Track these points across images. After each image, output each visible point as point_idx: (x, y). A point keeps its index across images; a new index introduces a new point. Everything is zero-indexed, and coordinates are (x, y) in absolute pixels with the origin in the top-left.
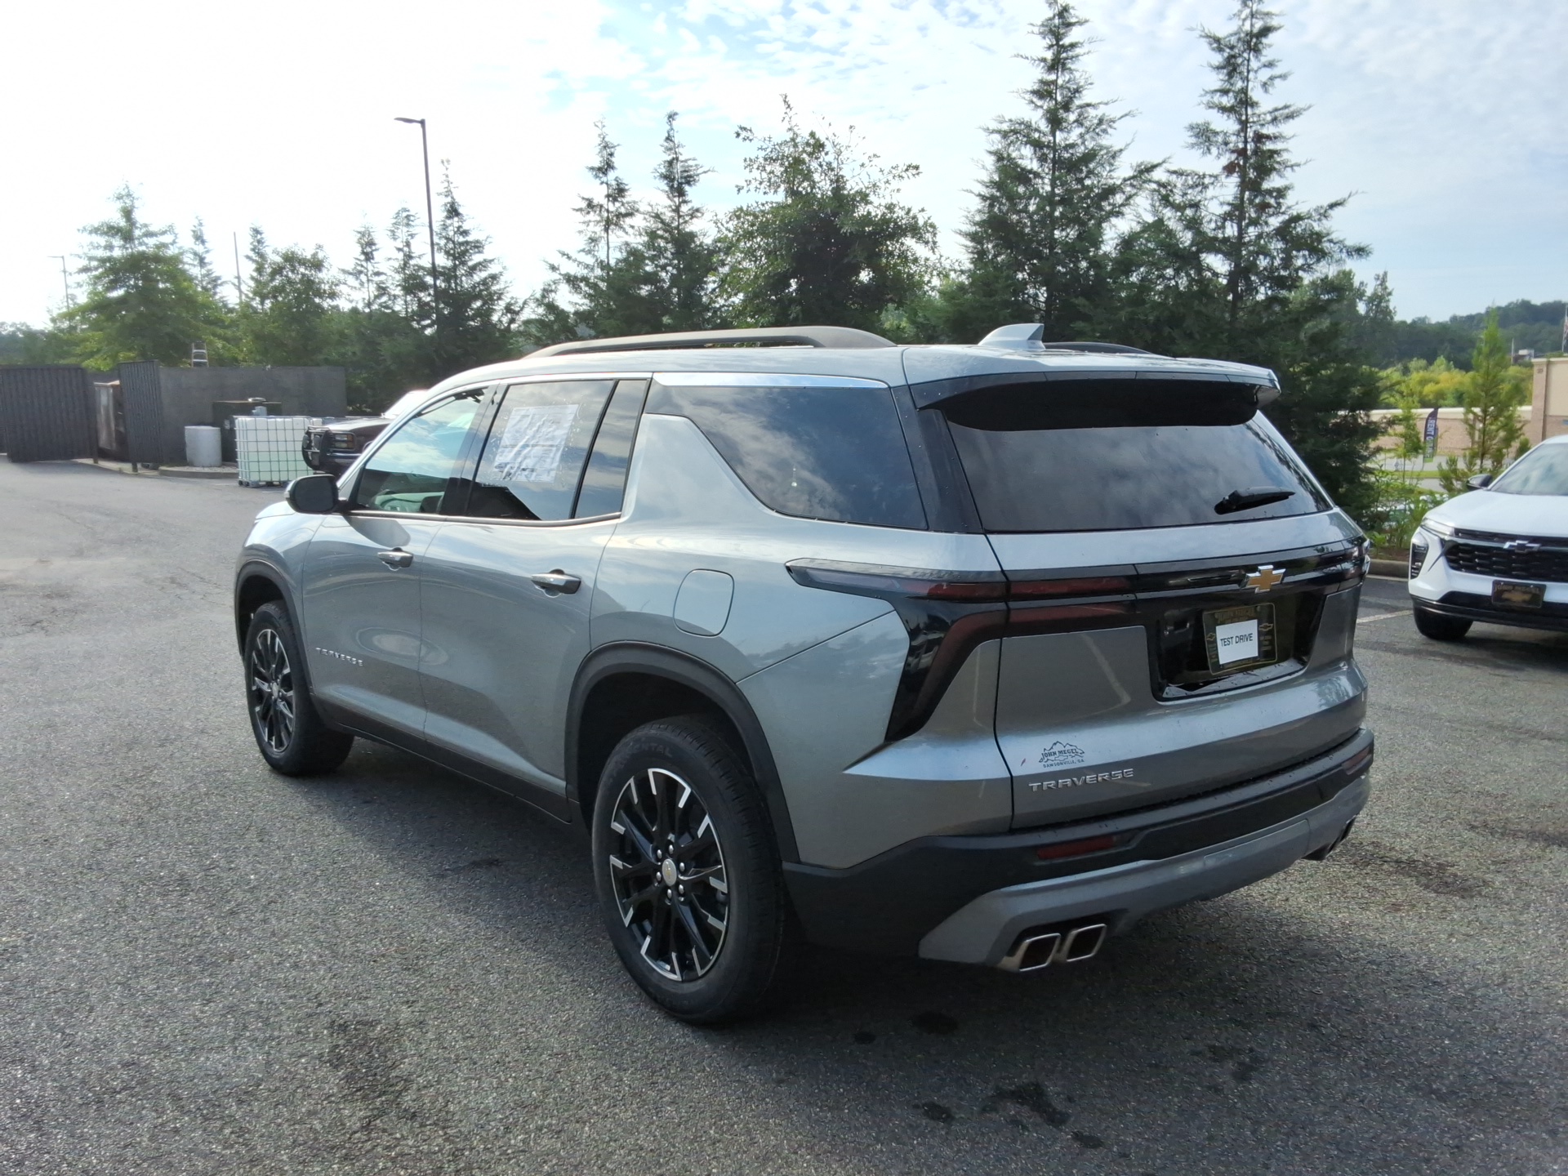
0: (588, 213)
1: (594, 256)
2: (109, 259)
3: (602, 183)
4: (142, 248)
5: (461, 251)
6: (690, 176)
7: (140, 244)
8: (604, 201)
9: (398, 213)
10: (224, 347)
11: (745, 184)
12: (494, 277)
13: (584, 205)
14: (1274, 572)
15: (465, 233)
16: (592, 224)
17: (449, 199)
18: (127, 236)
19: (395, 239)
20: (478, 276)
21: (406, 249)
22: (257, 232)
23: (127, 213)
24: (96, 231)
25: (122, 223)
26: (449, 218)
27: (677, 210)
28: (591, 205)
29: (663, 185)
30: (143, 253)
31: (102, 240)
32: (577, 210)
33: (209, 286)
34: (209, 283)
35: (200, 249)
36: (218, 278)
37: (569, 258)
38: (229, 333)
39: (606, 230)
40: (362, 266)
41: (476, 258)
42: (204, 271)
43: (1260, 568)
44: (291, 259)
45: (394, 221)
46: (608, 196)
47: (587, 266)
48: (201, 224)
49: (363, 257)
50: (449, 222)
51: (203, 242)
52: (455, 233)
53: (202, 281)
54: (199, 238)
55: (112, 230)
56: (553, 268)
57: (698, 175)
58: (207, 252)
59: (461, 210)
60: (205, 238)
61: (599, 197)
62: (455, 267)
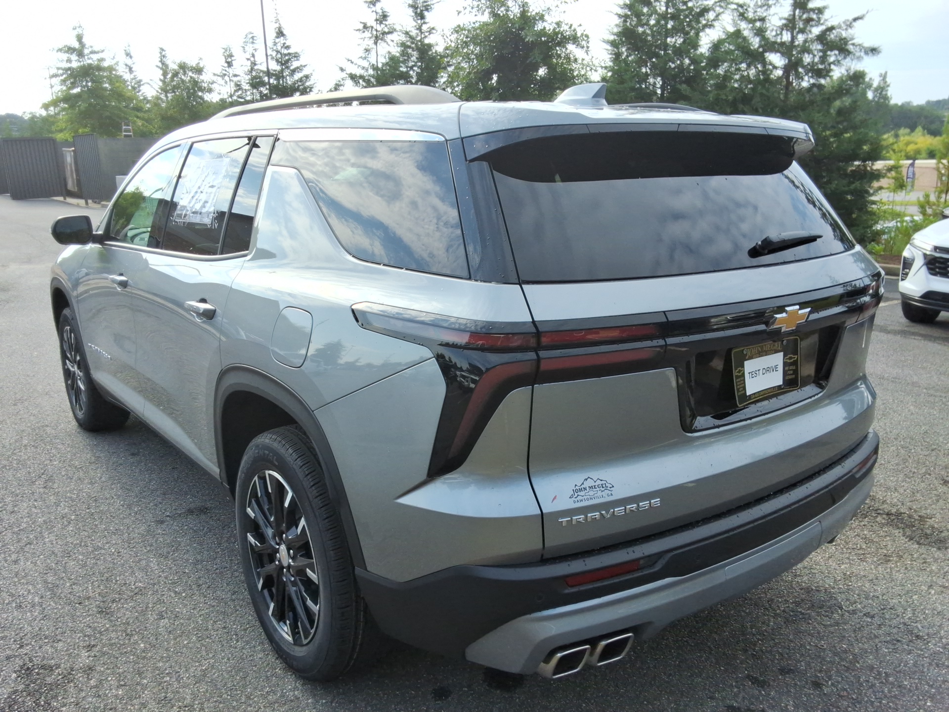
0: (364, 32)
1: (368, 61)
2: (69, 69)
3: (373, 11)
4: (90, 61)
5: (284, 62)
6: (428, 5)
7: (89, 59)
8: (374, 24)
9: (247, 35)
10: (143, 125)
11: (462, 9)
12: (307, 77)
13: (361, 26)
14: (800, 312)
15: (288, 47)
16: (366, 39)
17: (277, 25)
18: (80, 54)
19: (245, 52)
20: (297, 76)
21: (252, 59)
22: (162, 50)
23: (80, 38)
24: (60, 50)
25: (76, 45)
26: (277, 37)
27: (420, 29)
28: (365, 27)
29: (410, 11)
30: (90, 65)
31: (65, 56)
32: (357, 30)
33: (136, 86)
34: (135, 84)
35: (129, 62)
36: (140, 81)
37: (352, 62)
38: (146, 116)
39: (376, 43)
40: (226, 71)
41: (295, 64)
42: (132, 76)
43: (788, 309)
44: (183, 67)
45: (245, 40)
46: (377, 20)
47: (363, 68)
48: (129, 46)
49: (226, 65)
50: (277, 40)
51: (131, 57)
52: (282, 47)
53: (131, 83)
54: (128, 55)
55: (71, 50)
56: (342, 70)
57: (433, 4)
58: (134, 63)
59: (285, 32)
60: (132, 55)
61: (371, 22)
62: (282, 71)
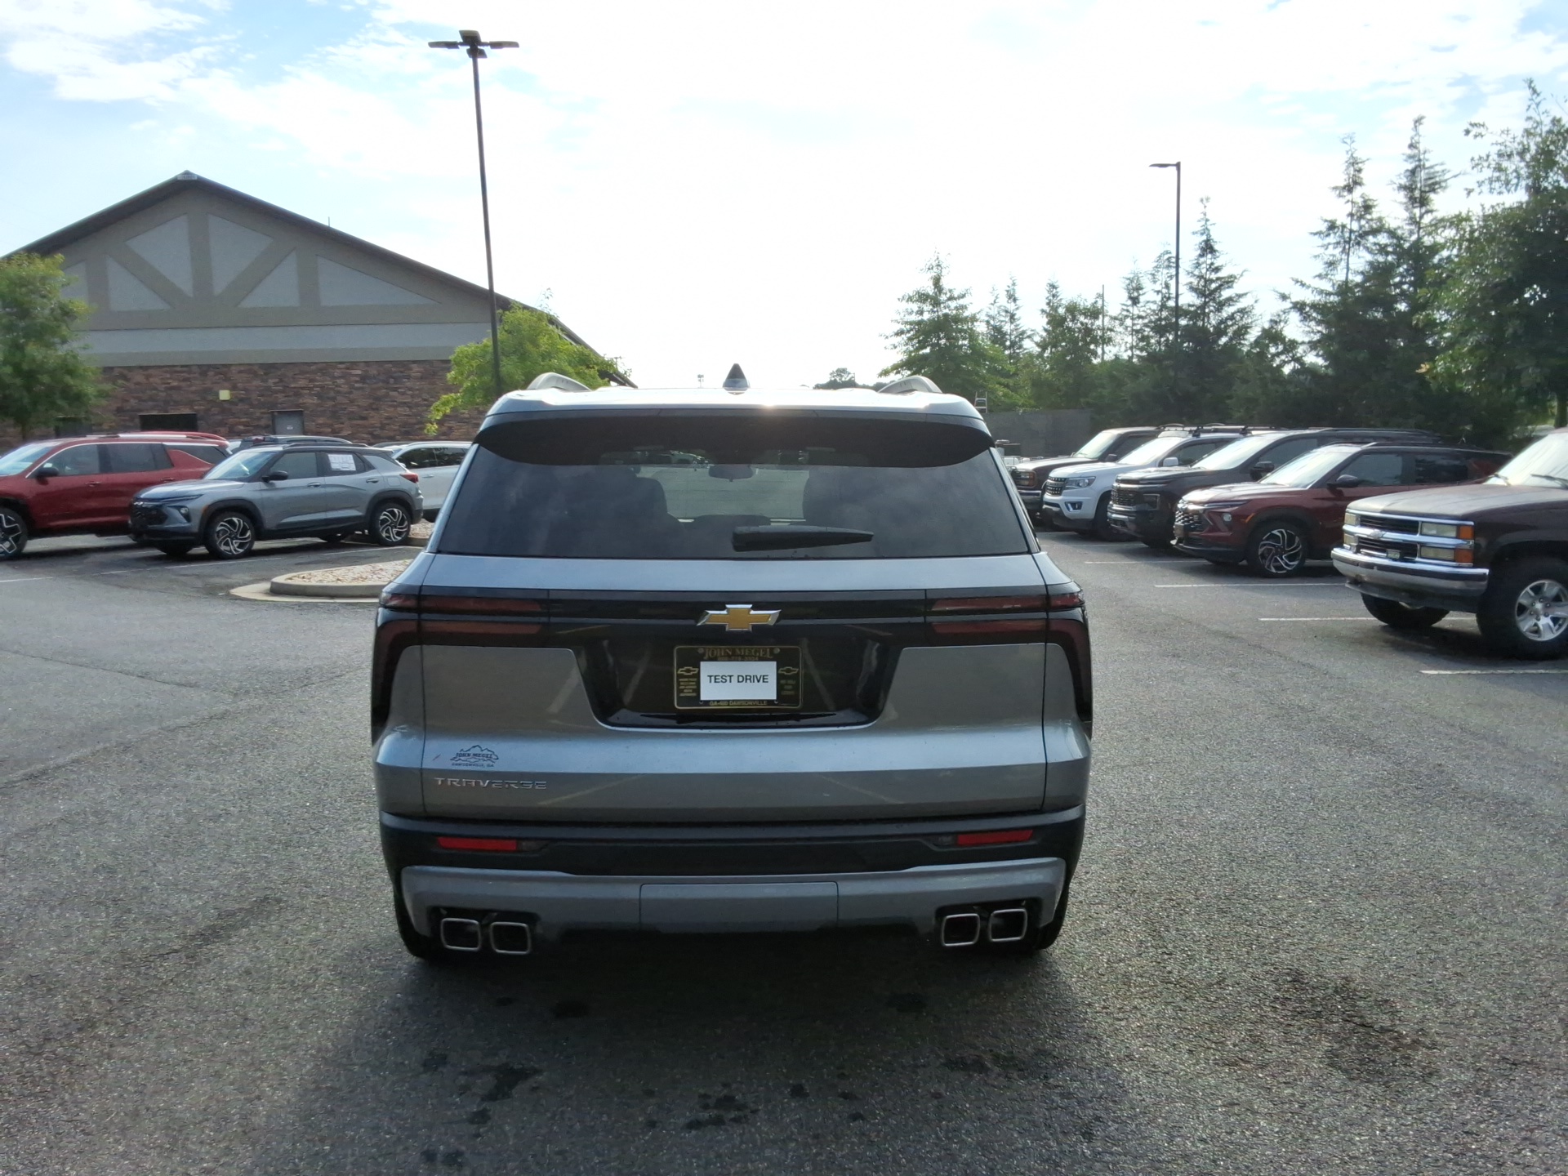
0: (1328, 235)
1: (1330, 279)
2: (919, 323)
3: (1348, 201)
4: (947, 311)
5: (1209, 290)
6: (1436, 183)
7: (945, 307)
8: (1347, 221)
9: (1160, 257)
10: (1005, 395)
11: (1475, 186)
12: (1243, 311)
13: (1324, 227)
14: (752, 612)
15: (1217, 270)
16: (1331, 247)
17: (1204, 237)
18: (936, 303)
19: (1155, 282)
20: (1228, 311)
21: (1164, 291)
22: (1053, 286)
23: (937, 282)
24: (910, 299)
25: (931, 290)
26: (1201, 256)
27: (1414, 221)
28: (1332, 226)
29: (1402, 196)
30: (946, 315)
31: (915, 307)
32: (1315, 234)
33: (1017, 339)
34: (1016, 337)
35: (1011, 307)
36: (1023, 333)
37: (1303, 285)
38: (1011, 382)
39: (1344, 251)
40: (1128, 311)
41: (1226, 294)
42: (1013, 327)
43: (728, 606)
44: (1072, 309)
45: (1156, 264)
46: (1351, 215)
47: (1321, 292)
48: (1014, 284)
49: (1130, 302)
50: (1202, 260)
51: (1015, 300)
52: (1207, 270)
53: (1010, 335)
54: (1012, 297)
55: (923, 297)
56: (1284, 297)
57: (1446, 181)
58: (1017, 309)
59: (1216, 247)
60: (1016, 296)
61: (1342, 219)
62: (1205, 304)
